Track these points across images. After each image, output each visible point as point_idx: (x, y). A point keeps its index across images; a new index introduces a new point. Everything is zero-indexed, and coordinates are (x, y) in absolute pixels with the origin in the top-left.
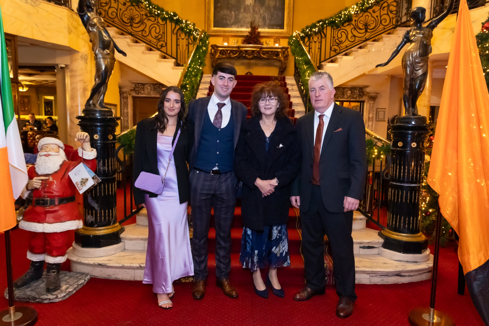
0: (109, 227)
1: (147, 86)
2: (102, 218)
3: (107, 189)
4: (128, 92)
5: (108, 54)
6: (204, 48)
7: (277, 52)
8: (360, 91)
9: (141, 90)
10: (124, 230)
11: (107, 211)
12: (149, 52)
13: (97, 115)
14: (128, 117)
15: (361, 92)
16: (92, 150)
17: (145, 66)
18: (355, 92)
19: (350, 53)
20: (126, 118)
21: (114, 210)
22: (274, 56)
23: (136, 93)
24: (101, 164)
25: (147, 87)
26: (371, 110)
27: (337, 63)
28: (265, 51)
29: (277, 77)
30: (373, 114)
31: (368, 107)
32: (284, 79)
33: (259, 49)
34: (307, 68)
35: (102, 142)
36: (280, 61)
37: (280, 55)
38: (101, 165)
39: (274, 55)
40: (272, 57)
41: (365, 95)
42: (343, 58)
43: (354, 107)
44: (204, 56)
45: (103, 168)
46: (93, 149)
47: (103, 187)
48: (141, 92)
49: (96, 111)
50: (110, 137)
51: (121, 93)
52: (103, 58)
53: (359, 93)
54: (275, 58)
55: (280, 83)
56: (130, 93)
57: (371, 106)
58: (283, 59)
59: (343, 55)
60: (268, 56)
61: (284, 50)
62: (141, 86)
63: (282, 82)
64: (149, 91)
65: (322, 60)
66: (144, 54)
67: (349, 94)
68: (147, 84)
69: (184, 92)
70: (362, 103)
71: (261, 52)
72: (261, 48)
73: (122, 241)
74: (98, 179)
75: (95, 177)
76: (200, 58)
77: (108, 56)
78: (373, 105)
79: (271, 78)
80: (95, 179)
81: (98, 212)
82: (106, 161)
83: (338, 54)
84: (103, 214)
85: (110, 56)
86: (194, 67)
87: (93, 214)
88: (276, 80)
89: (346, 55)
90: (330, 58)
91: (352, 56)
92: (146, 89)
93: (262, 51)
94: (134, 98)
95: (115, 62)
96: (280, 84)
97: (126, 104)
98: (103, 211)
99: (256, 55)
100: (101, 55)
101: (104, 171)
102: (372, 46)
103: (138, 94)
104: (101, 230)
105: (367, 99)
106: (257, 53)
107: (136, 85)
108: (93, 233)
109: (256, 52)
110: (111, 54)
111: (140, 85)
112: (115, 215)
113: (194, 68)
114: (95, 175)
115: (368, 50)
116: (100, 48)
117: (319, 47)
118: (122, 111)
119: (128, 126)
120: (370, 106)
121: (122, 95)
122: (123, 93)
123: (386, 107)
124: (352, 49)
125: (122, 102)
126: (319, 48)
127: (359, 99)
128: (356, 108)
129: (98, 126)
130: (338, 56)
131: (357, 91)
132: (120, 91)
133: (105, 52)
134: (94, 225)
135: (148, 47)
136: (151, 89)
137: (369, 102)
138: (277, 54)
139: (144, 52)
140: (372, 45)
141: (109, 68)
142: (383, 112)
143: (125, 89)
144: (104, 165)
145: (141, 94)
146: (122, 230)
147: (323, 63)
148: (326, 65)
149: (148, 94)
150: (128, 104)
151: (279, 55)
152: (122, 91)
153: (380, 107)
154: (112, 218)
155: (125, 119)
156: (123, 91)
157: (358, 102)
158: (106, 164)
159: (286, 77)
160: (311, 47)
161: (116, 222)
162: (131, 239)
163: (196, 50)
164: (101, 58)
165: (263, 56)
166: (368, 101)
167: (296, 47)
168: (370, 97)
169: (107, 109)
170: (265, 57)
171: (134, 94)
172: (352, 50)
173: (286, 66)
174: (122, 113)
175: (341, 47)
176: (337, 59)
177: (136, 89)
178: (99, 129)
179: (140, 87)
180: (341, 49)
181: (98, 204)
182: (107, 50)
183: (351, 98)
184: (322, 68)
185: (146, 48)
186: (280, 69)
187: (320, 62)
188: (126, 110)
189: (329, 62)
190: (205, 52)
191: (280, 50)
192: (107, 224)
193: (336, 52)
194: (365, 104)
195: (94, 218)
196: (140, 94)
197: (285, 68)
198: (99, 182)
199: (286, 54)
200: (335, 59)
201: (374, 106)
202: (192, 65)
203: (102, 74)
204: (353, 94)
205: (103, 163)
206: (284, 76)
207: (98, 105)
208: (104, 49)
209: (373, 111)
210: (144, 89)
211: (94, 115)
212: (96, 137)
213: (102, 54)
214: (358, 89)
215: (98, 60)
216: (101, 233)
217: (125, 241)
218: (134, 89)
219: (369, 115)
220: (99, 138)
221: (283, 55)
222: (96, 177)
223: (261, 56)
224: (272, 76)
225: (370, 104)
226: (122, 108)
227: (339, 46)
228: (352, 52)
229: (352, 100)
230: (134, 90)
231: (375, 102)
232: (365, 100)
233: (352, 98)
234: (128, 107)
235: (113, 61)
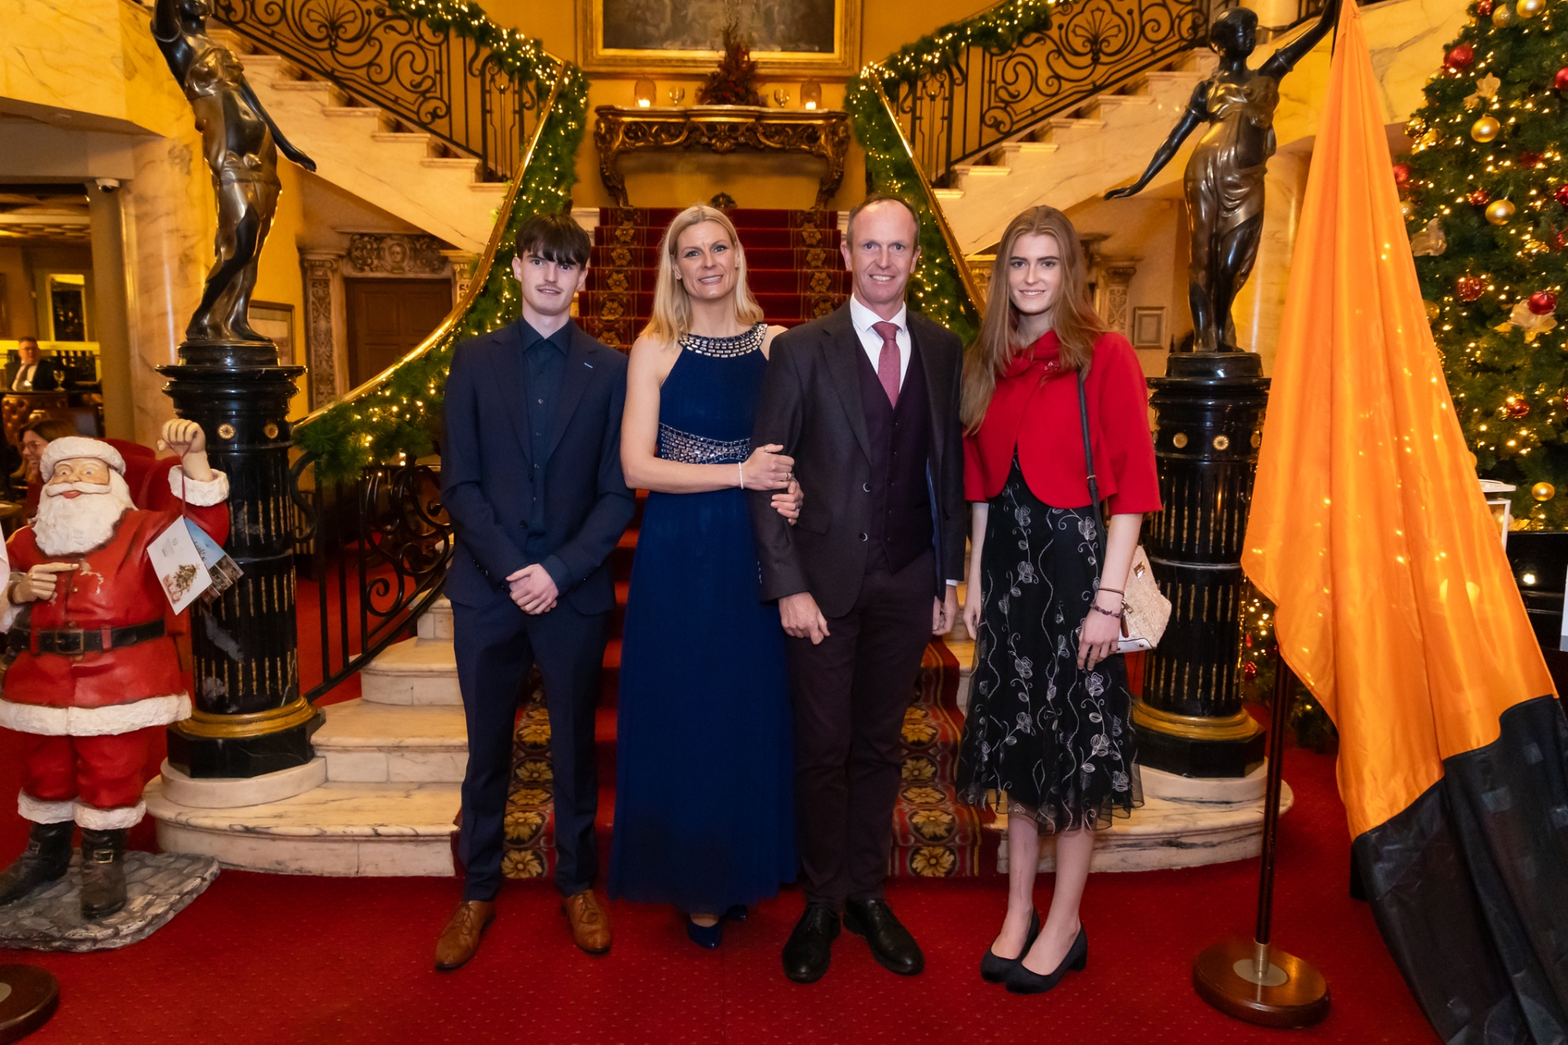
0: (274, 712)
1: (389, 242)
2: (252, 686)
3: (264, 594)
4: (328, 265)
5: (256, 168)
6: (573, 125)
7: (810, 130)
9: (371, 258)
10: (324, 722)
11: (267, 664)
12: (392, 134)
13: (229, 361)
14: (331, 346)
16: (215, 477)
17: (381, 181)
19: (1046, 133)
20: (322, 350)
21: (289, 660)
22: (803, 143)
23: (355, 267)
24: (244, 515)
25: (390, 248)
26: (1117, 312)
27: (1004, 165)
28: (774, 124)
29: (809, 213)
30: (1122, 326)
31: (1107, 302)
32: (833, 219)
33: (752, 120)
34: (902, 188)
35: (245, 447)
36: (823, 156)
37: (823, 137)
38: (244, 519)
39: (802, 138)
40: (794, 144)
41: (1098, 264)
42: (1022, 150)
44: (573, 152)
45: (250, 528)
46: (215, 471)
47: (251, 590)
48: (372, 263)
50: (272, 431)
51: (306, 267)
52: (240, 181)
54: (804, 147)
55: (821, 233)
56: (335, 266)
57: (1118, 299)
58: (833, 153)
59: (1021, 140)
60: (782, 143)
61: (834, 120)
62: (371, 245)
63: (828, 230)
64: (399, 258)
65: (953, 158)
66: (377, 141)
68: (389, 235)
71: (761, 129)
72: (760, 116)
73: (319, 754)
74: (234, 569)
75: (224, 564)
76: (556, 159)
77: (255, 175)
78: (1123, 296)
79: (792, 217)
80: (226, 567)
81: (240, 665)
82: (260, 507)
83: (1007, 135)
84: (254, 673)
85: (261, 174)
86: (537, 190)
87: (224, 673)
88: (809, 222)
89: (1032, 138)
90: (981, 148)
91: (1050, 142)
92: (387, 252)
93: (761, 125)
94: (349, 282)
95: (281, 192)
96: (819, 236)
97: (324, 302)
98: (254, 665)
99: (742, 139)
100: (234, 172)
101: (255, 538)
102: (1113, 110)
103: (362, 270)
104: (250, 722)
105: (1104, 277)
106: (747, 134)
107: (353, 241)
108: (225, 730)
109: (742, 129)
110: (267, 166)
111: (366, 239)
112: (293, 675)
113: (538, 195)
114: (225, 557)
115: (1103, 123)
116: (228, 148)
117: (946, 114)
118: (312, 325)
119: (332, 375)
120: (1112, 301)
121: (309, 273)
122: (313, 267)
123: (1164, 304)
124: (1052, 120)
125: (311, 298)
126: (943, 118)
129: (231, 397)
130: (1005, 144)
132: (302, 262)
133: (245, 159)
134: (229, 707)
135: (389, 119)
136: (404, 253)
137: (1111, 288)
138: (812, 135)
139: (377, 134)
140: (1114, 106)
141: (258, 211)
142: (1154, 321)
143: (321, 254)
144: (253, 519)
145: (372, 270)
146: (317, 721)
147: (957, 167)
148: (967, 174)
149: (393, 268)
150: (329, 303)
151: (819, 138)
152: (308, 260)
153: (1146, 304)
154: (285, 683)
155: (321, 352)
156: (311, 260)
158: (261, 515)
159: (840, 213)
160: (918, 114)
161: (298, 696)
162: (346, 750)
163: (545, 132)
164: (233, 181)
165: (768, 143)
166: (1107, 285)
167: (869, 119)
168: (1112, 270)
169: (257, 344)
170: (772, 144)
171: (349, 270)
172: (1050, 123)
173: (842, 173)
174: (312, 333)
175: (1016, 115)
176: (1004, 152)
177: (357, 253)
178: (234, 405)
179: (369, 247)
180: (1015, 119)
181: (237, 643)
182: (252, 156)
184: (954, 182)
185: (381, 123)
186: (822, 183)
187: (949, 163)
188: (323, 324)
189: (976, 164)
190: (574, 138)
191: (820, 122)
192: (268, 702)
193: (998, 129)
195: (227, 685)
196: (367, 268)
197: (838, 182)
198: (239, 577)
199: (841, 135)
200: (996, 151)
201: (1125, 302)
202: (533, 185)
203: (238, 229)
205: (249, 512)
206: (833, 209)
207: (227, 330)
208: (241, 151)
209: (1123, 316)
210: (382, 253)
211: (216, 361)
212: (227, 431)
213: (237, 168)
215: (225, 187)
216: (252, 732)
217: (327, 754)
218: (349, 253)
220: (235, 433)
221: (830, 137)
222: (228, 563)
223: (761, 143)
224: (796, 212)
225: (1112, 292)
226: (311, 319)
227: (1009, 109)
228: (1052, 128)
230: (349, 255)
231: (1127, 287)
234: (330, 314)
235: (273, 188)
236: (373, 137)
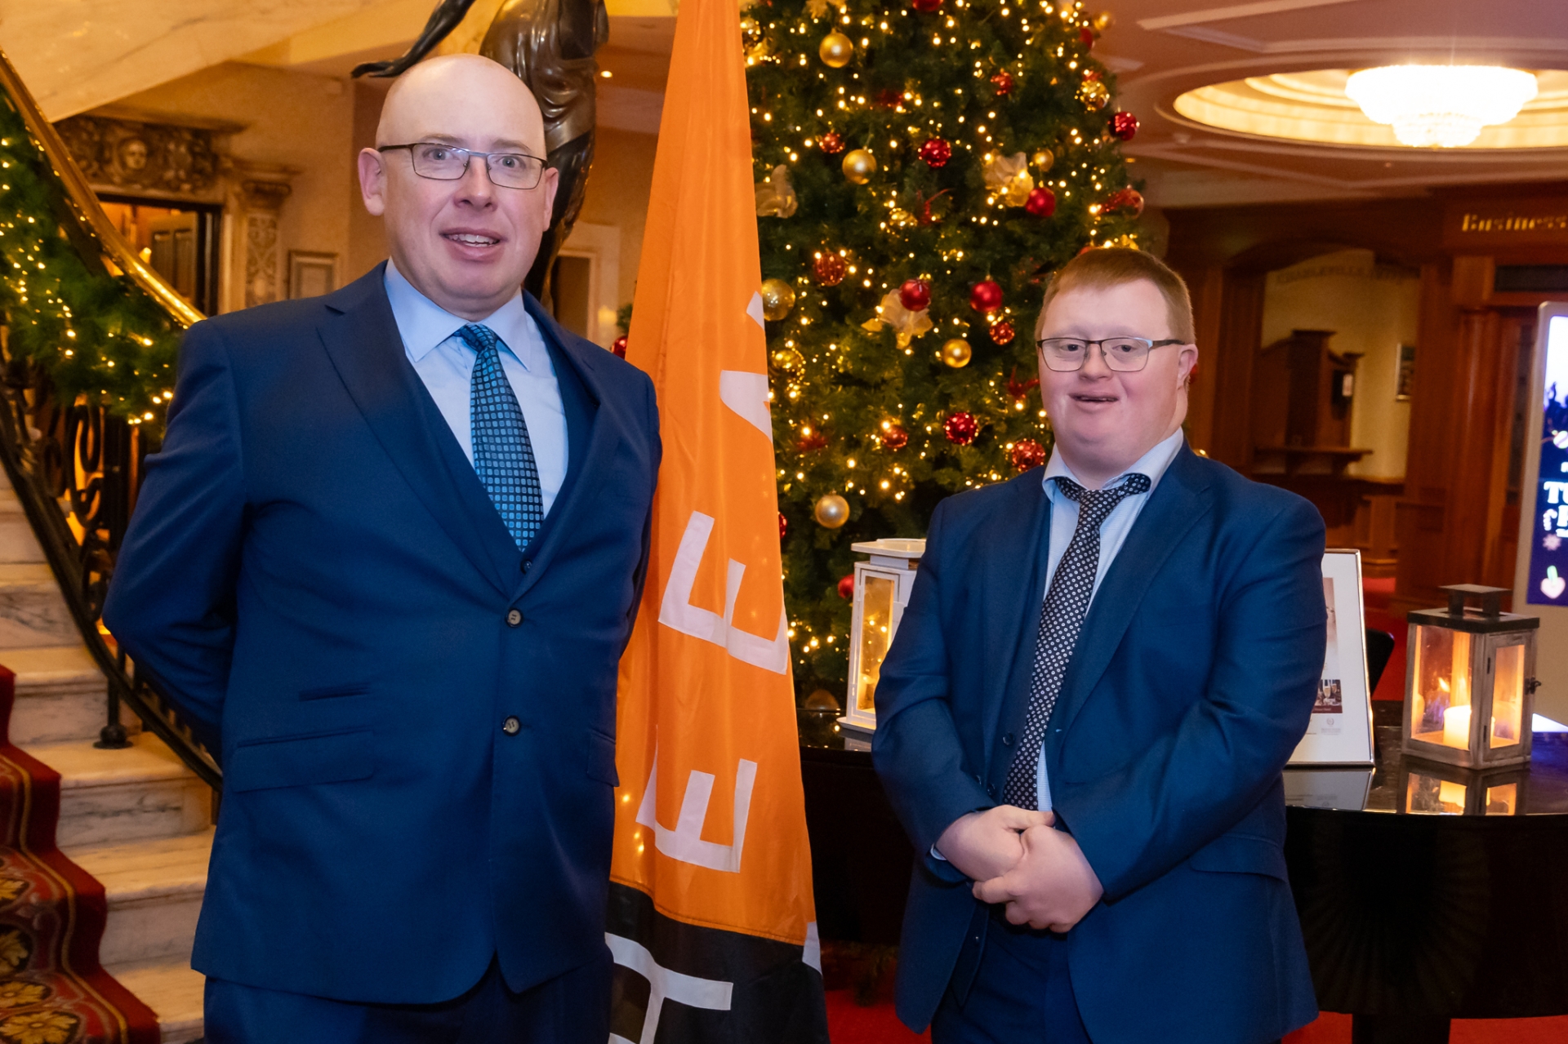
8: (197, 149)
15: (203, 156)
18: (167, 151)
26: (262, 255)
30: (270, 280)
31: (244, 240)
41: (226, 173)
43: (161, 233)
53: (189, 159)
57: (262, 234)
67: (137, 162)
70: (209, 217)
78: (271, 230)
105: (237, 196)
120: (253, 237)
123: (337, 250)
127: (193, 190)
128: (176, 242)
131: (183, 149)
137: (249, 215)
142: (321, 270)
153: (308, 247)
157: (184, 206)
166: (243, 209)
168: (252, 185)
183: (146, 182)
194: (228, 222)
201: (274, 240)
204: (160, 161)
209: (271, 263)
214: (188, 136)
219: (250, 282)
225: (252, 222)
229: (153, 193)
231: (278, 215)
232: (226, 200)
233: (155, 185)
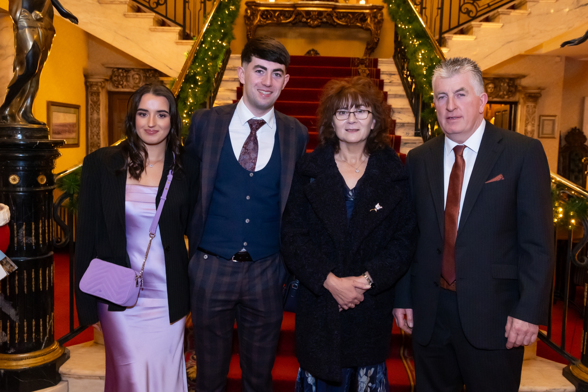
0: (37, 353)
1: (133, 73)
2: (24, 337)
4: (100, 84)
5: (40, 20)
6: (232, 8)
7: (362, 15)
8: (510, 84)
9: (122, 81)
10: (69, 357)
11: (34, 323)
12: (135, 13)
13: (19, 136)
14: (100, 127)
15: (512, 86)
17: (127, 38)
18: (501, 86)
19: (496, 17)
20: (95, 129)
21: (48, 321)
22: (358, 22)
23: (114, 85)
24: (23, 231)
25: (133, 76)
26: (530, 117)
27: (472, 34)
28: (342, 12)
29: (362, 59)
30: (533, 125)
31: (525, 113)
32: (375, 63)
33: (330, 10)
34: (420, 44)
35: (25, 189)
36: (368, 30)
37: (369, 19)
38: (23, 234)
39: (357, 19)
40: (353, 23)
41: (520, 91)
42: (482, 27)
43: (498, 112)
44: (232, 22)
45: (26, 239)
47: (25, 277)
48: (123, 83)
49: (15, 129)
50: (42, 180)
51: (88, 85)
52: (29, 27)
53: (508, 88)
54: (358, 24)
55: (369, 70)
56: (103, 85)
57: (531, 111)
58: (374, 28)
59: (481, 21)
60: (346, 22)
61: (375, 10)
62: (123, 74)
63: (373, 69)
64: (137, 81)
65: (444, 30)
66: (126, 17)
67: (491, 90)
68: (133, 69)
69: (191, 88)
70: (513, 106)
71: (335, 14)
72: (335, 8)
73: (64, 379)
74: (11, 265)
75: (4, 262)
76: (223, 26)
77: (39, 24)
78: (534, 109)
79: (353, 62)
80: (5, 264)
81: (17, 324)
82: (33, 226)
83: (474, 18)
84: (26, 329)
85: (42, 23)
86: (211, 41)
87: (7, 328)
88: (362, 64)
89: (487, 20)
90: (459, 25)
91: (498, 22)
92: (131, 78)
93: (335, 12)
94: (110, 94)
95: (55, 35)
96: (368, 72)
97: (96, 104)
98: (25, 323)
99: (325, 20)
100: (26, 22)
101: (29, 245)
102: (534, 5)
103: (118, 87)
104: (22, 359)
105: (523, 98)
106: (328, 17)
107: (113, 72)
108: (6, 364)
109: (325, 14)
110: (47, 19)
111: (120, 71)
112: (50, 330)
113: (211, 44)
114: (5, 258)
115: (528, 12)
116: (23, 7)
117: (440, 6)
118: (90, 116)
119: (99, 143)
120: (528, 112)
121: (89, 88)
122: (91, 85)
123: (557, 114)
124: (500, 10)
125: (90, 102)
126: (438, 8)
127: (509, 98)
128: (502, 115)
129: (19, 159)
130: (473, 23)
131: (506, 85)
132: (86, 83)
133: (33, 15)
134: (9, 350)
135: (133, 6)
136: (140, 79)
137: (527, 104)
138: (363, 18)
139: (126, 13)
140: (534, 3)
141: (40, 47)
142: (551, 123)
143: (95, 78)
144: (28, 234)
145: (122, 87)
146: (64, 357)
147: (446, 35)
148: (451, 39)
149: (134, 87)
150: (99, 105)
151: (366, 20)
152: (89, 82)
153: (547, 114)
154: (44, 335)
155: (93, 131)
156: (91, 82)
157: (505, 103)
158: (33, 231)
159: (379, 59)
160: (424, 6)
161: (53, 341)
162: (80, 377)
163: (217, 11)
164: (25, 27)
165: (339, 22)
166: (525, 103)
167: (398, 6)
168: (527, 95)
169: (35, 126)
170: (341, 23)
171: (110, 87)
172: (498, 12)
173: (379, 39)
174: (89, 121)
175: (479, 7)
176: (472, 27)
177: (115, 78)
178: (21, 163)
179: (122, 75)
180: (479, 9)
181: (16, 310)
182: (38, 12)
183: (494, 96)
184: (443, 43)
185: (129, 8)
186: (368, 44)
187: (441, 33)
188: (95, 116)
189: (456, 34)
190: (233, 15)
191: (368, 11)
192: (35, 347)
193: (469, 15)
194: (520, 107)
195: (9, 336)
196: (120, 86)
197: (377, 44)
198: (14, 270)
199: (379, 18)
200: (467, 27)
201: (535, 112)
202: (209, 39)
203: (27, 57)
204: (498, 89)
205: (26, 229)
206: (376, 57)
207: (19, 118)
208: (31, 10)
209: (533, 119)
210: (128, 79)
211: (10, 136)
212: (14, 180)
213: (28, 20)
214: (507, 81)
215: (20, 31)
216: (22, 365)
217: (68, 379)
218: (111, 78)
219: (526, 126)
220: (20, 181)
221: (373, 19)
222: (7, 262)
223: (335, 22)
224: (355, 59)
225: (528, 107)
226: (89, 112)
227: (475, 4)
228: (499, 14)
229: (495, 99)
230: (110, 80)
231: (536, 104)
232: (519, 100)
233: (496, 97)
234: (99, 110)
235: (50, 32)
236: (125, 15)
